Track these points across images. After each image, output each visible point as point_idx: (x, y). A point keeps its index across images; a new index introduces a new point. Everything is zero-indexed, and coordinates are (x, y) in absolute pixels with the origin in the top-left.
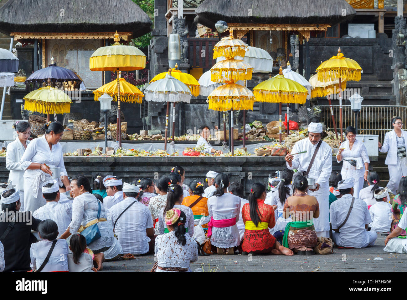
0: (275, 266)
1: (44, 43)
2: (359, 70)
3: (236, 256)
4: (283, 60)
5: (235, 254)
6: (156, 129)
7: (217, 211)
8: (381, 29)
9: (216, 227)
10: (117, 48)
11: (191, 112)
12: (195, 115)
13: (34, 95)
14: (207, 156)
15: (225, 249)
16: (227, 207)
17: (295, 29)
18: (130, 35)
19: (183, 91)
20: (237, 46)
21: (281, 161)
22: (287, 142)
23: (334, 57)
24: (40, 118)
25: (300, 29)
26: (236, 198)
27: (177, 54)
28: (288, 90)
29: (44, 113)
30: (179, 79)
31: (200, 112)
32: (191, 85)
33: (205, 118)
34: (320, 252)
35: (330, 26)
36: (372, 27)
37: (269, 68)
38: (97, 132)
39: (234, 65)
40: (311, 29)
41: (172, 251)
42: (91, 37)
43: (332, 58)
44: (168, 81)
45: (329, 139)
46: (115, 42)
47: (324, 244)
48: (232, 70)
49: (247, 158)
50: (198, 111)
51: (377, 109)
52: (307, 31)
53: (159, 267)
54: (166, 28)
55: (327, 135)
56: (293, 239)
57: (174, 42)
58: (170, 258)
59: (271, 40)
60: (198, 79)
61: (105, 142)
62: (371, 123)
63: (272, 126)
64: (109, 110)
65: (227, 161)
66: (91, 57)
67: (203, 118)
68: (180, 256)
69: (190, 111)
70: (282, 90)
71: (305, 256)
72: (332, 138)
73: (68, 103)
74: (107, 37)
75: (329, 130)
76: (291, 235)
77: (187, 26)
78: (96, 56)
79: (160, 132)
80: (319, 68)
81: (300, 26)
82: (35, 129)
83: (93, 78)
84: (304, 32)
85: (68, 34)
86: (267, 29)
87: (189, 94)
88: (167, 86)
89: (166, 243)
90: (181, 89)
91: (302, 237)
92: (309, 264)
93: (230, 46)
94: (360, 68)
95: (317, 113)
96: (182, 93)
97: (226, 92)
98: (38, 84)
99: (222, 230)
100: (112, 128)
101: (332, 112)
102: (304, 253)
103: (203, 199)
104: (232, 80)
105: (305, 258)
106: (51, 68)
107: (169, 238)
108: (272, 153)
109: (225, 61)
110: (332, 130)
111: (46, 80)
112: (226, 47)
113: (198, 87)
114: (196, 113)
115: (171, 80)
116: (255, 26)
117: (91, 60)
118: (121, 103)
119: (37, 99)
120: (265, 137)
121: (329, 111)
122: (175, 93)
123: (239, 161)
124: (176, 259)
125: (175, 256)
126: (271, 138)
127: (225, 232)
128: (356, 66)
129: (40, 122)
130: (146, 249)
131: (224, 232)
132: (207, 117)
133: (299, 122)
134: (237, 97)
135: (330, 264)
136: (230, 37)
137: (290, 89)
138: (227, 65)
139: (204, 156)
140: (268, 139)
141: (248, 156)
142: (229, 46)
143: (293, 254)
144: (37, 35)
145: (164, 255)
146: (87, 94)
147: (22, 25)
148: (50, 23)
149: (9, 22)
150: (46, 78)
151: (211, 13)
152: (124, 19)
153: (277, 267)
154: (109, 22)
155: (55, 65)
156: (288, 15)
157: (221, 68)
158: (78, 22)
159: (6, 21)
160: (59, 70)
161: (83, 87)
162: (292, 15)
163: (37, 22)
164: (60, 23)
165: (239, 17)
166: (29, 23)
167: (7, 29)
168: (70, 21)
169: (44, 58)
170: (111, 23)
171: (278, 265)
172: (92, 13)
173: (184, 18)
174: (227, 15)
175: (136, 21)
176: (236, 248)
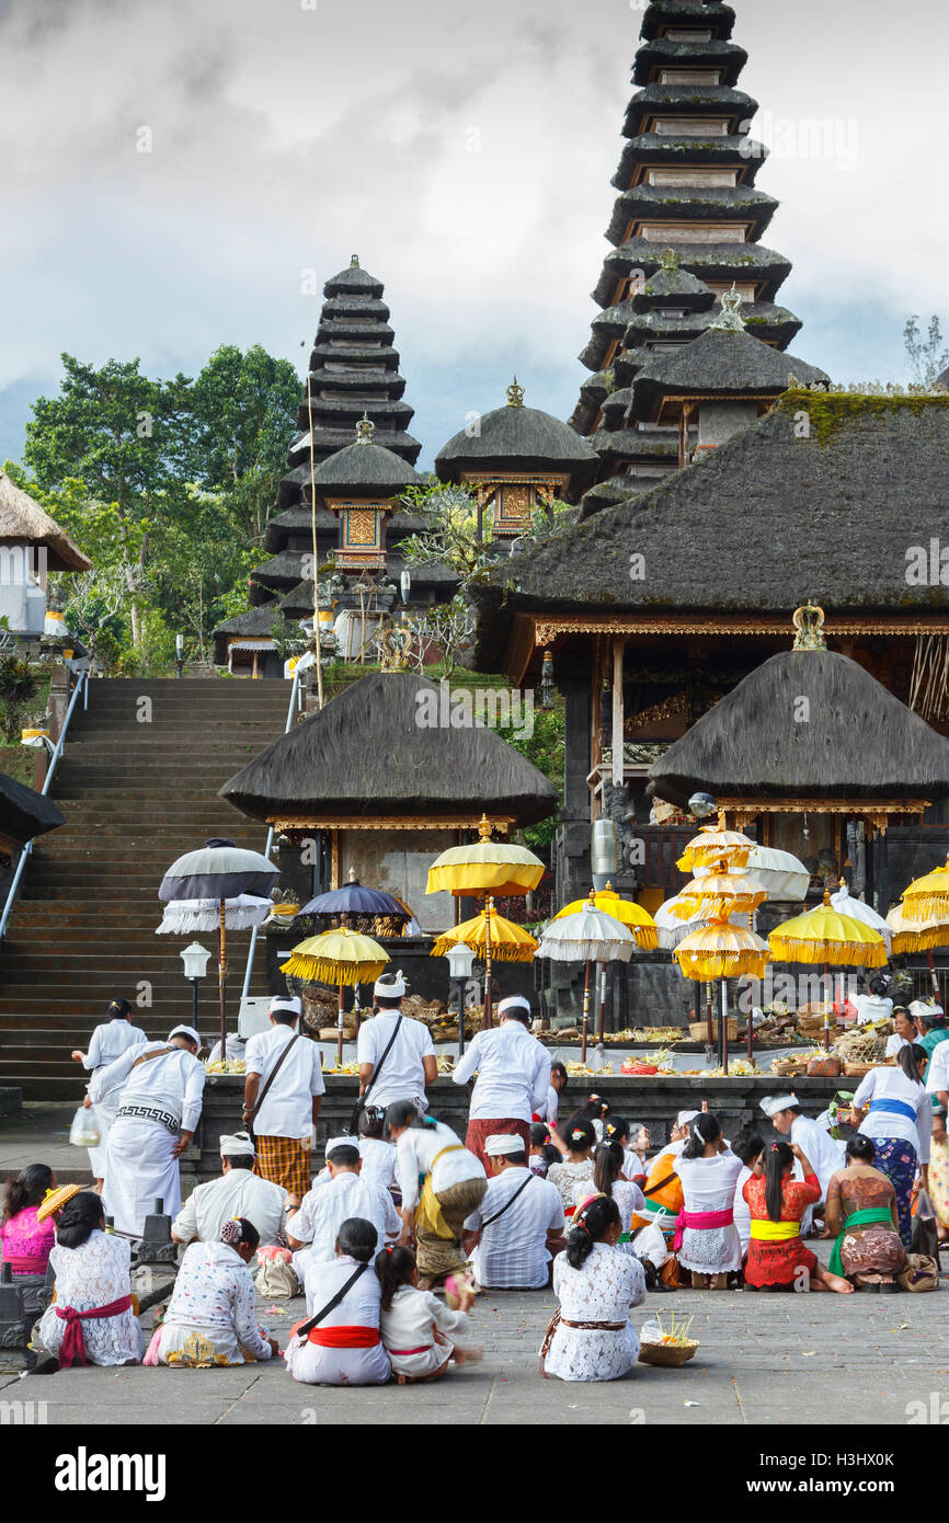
0: (814, 1315)
1: (335, 837)
4: (832, 874)
5: (731, 1288)
6: (568, 1015)
9: (691, 1227)
10: (485, 850)
11: (640, 981)
12: (649, 987)
13: (313, 946)
14: (671, 1076)
15: (710, 1278)
17: (857, 810)
18: (513, 821)
19: (619, 938)
20: (734, 846)
22: (842, 1048)
23: (939, 869)
24: (324, 993)
25: (866, 810)
27: (610, 861)
28: (843, 938)
29: (332, 982)
30: (613, 914)
31: (658, 979)
32: (638, 926)
33: (670, 994)
34: (911, 1286)
35: (930, 805)
37: (799, 890)
38: (443, 1024)
39: (728, 886)
40: (890, 809)
43: (935, 871)
44: (588, 919)
46: (481, 837)
47: (918, 1271)
48: (723, 895)
49: (756, 1081)
50: (655, 977)
52: (883, 814)
53: (564, 1321)
54: (590, 805)
56: (854, 1252)
57: (604, 836)
58: (587, 1300)
59: (806, 832)
60: (652, 913)
61: (458, 1045)
63: (809, 1013)
64: (467, 977)
66: (433, 867)
67: (665, 992)
68: (608, 1298)
69: (638, 977)
70: (829, 938)
73: (381, 962)
76: (849, 1244)
77: (632, 801)
78: (443, 866)
79: (575, 1021)
80: (907, 892)
81: (867, 805)
82: (314, 1016)
83: (435, 909)
84: (876, 815)
86: (797, 809)
88: (587, 927)
90: (614, 935)
91: (873, 1249)
92: (888, 1312)
93: (721, 846)
95: (905, 986)
96: (617, 942)
97: (712, 942)
98: (323, 923)
101: (936, 983)
102: (876, 1289)
104: (723, 916)
105: (879, 1300)
106: (348, 890)
108: (809, 1071)
109: (709, 877)
111: (337, 914)
112: (711, 847)
113: (654, 930)
114: (651, 983)
115: (594, 916)
116: (774, 804)
117: (432, 874)
118: (493, 962)
119: (317, 955)
120: (795, 1036)
122: (603, 943)
123: (739, 1086)
124: (600, 1301)
125: (597, 1298)
126: (807, 1039)
127: (710, 1240)
129: (324, 1001)
130: (542, 1278)
131: (708, 1238)
132: (672, 991)
134: (735, 953)
136: (719, 827)
137: (846, 936)
138: (713, 886)
139: (665, 1076)
140: (800, 1039)
141: (758, 1077)
142: (717, 846)
143: (852, 1290)
144: (322, 821)
145: (574, 1295)
146: (423, 944)
147: (291, 801)
148: (348, 796)
149: (264, 795)
150: (339, 910)
151: (681, 777)
152: (500, 790)
153: (817, 1319)
154: (472, 795)
155: (356, 884)
156: (842, 780)
157: (701, 891)
158: (405, 796)
159: (258, 793)
160: (366, 894)
161: (410, 930)
162: (851, 780)
163: (322, 795)
164: (368, 796)
165: (739, 784)
166: (305, 796)
167: (260, 808)
168: (389, 792)
169: (334, 868)
170: (473, 796)
171: (820, 1315)
172: (434, 776)
173: (626, 785)
174: (715, 781)
175: (526, 792)
176: (731, 1275)
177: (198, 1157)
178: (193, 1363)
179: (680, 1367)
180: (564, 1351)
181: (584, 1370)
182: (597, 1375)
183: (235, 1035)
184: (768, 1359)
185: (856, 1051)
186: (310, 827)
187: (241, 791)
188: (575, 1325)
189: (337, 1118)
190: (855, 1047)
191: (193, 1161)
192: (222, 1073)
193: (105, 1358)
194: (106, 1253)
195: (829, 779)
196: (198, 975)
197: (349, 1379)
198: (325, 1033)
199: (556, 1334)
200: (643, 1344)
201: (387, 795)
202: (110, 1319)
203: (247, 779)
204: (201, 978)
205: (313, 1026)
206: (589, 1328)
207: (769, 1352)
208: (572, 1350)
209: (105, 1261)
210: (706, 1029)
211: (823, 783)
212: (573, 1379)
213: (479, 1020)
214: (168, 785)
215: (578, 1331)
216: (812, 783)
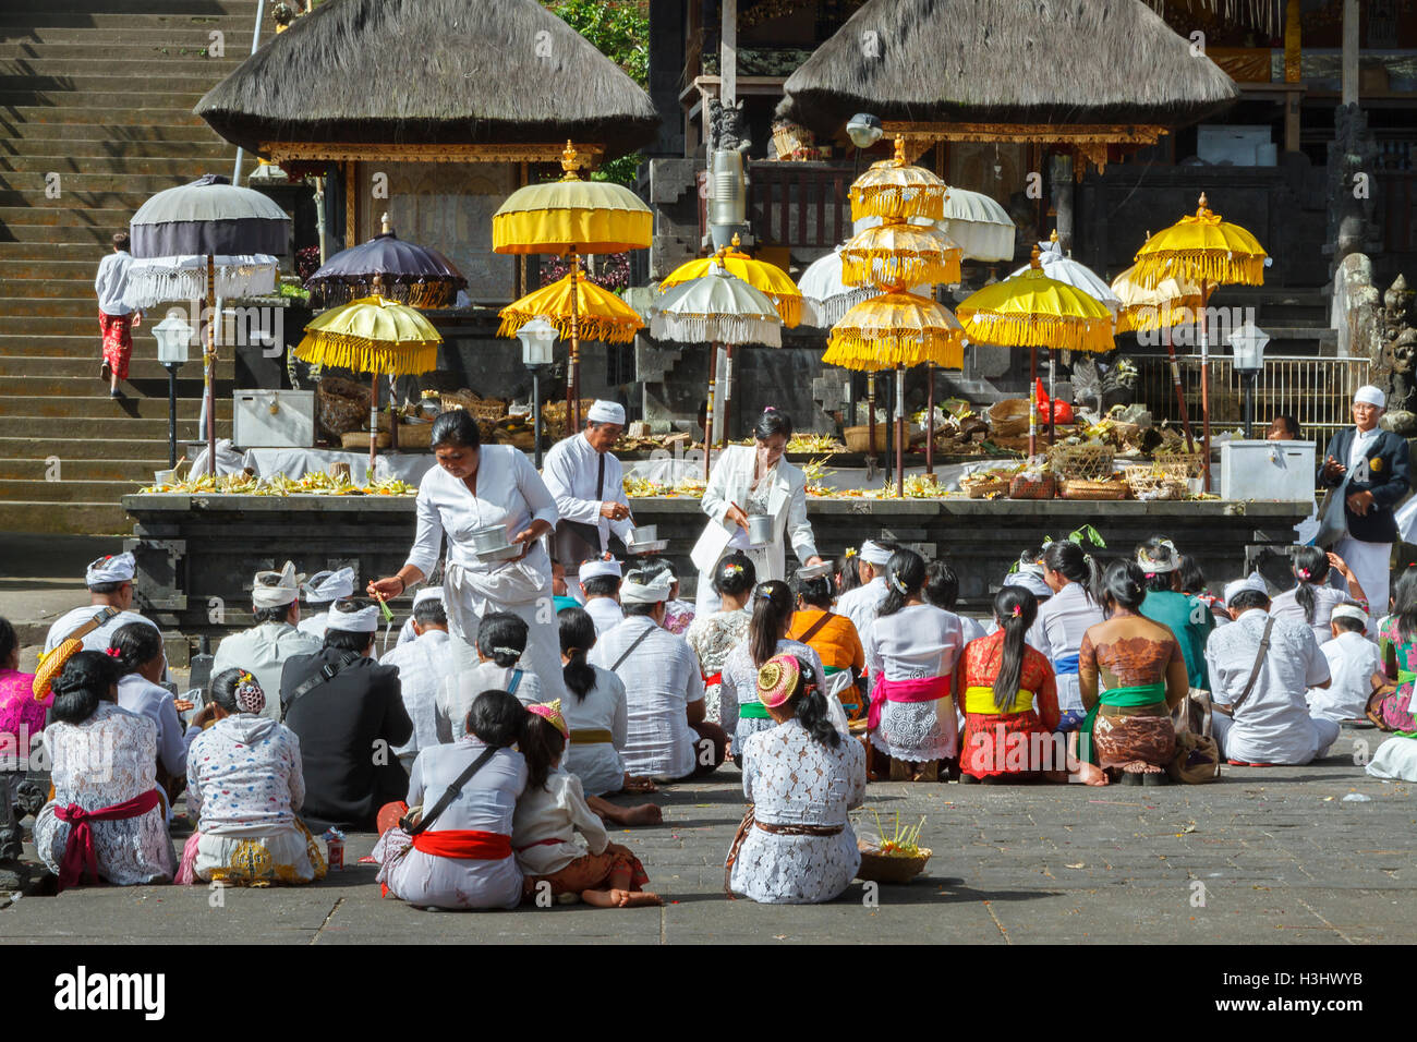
0: (1064, 815)
1: (351, 173)
2: (1258, 257)
3: (943, 785)
4: (1029, 227)
5: (943, 779)
6: (658, 418)
7: (897, 659)
8: (1293, 141)
9: (893, 700)
10: (568, 191)
11: (758, 372)
12: (769, 380)
13: (338, 322)
14: (825, 498)
15: (914, 765)
16: (926, 643)
17: (1066, 139)
18: (598, 151)
19: (759, 312)
20: (916, 186)
21: (1039, 512)
22: (1055, 461)
23: (1186, 220)
24: (345, 383)
25: (1079, 139)
26: (946, 617)
27: (734, 209)
28: (1057, 312)
29: (363, 368)
30: (746, 279)
31: (781, 370)
32: (779, 296)
33: (797, 389)
34: (1184, 775)
35: (1165, 132)
36: (1265, 133)
37: (1001, 246)
38: (511, 427)
39: (909, 242)
40: (1111, 139)
41: (794, 777)
42: (487, 158)
43: (1182, 221)
44: (717, 284)
45: (1168, 451)
46: (565, 173)
47: (1193, 753)
48: (900, 254)
49: (941, 505)
50: (777, 366)
51: (1287, 366)
52: (1101, 145)
53: (758, 823)
54: (682, 132)
55: (1161, 441)
56: (1110, 742)
57: (726, 174)
58: (787, 797)
59: (998, 169)
60: (796, 278)
61: (533, 455)
62: (1269, 406)
63: (1004, 414)
64: (546, 365)
65: (886, 512)
66: (499, 213)
67: (790, 387)
68: (816, 793)
69: (755, 367)
70: (1039, 311)
71: (1141, 788)
72: (1176, 448)
73: (430, 343)
74: (533, 159)
75: (1167, 425)
76: (1103, 731)
77: (748, 127)
78: (513, 213)
79: (669, 426)
80: (1143, 251)
81: (1079, 132)
82: (334, 417)
83: (488, 272)
84: (1092, 146)
85: (424, 147)
86: (986, 138)
87: (776, 320)
88: (715, 297)
89: (777, 755)
90: (752, 307)
91: (1135, 738)
92: (1162, 811)
93: (898, 187)
94: (1262, 252)
95: (1128, 377)
96: (757, 317)
97: (883, 318)
98: (344, 291)
99: (911, 709)
100: (551, 414)
101: (1177, 374)
102: (1138, 779)
103: (833, 619)
104: (899, 280)
105: (1145, 794)
106: (382, 243)
107: (785, 739)
108: (1012, 491)
109: (882, 228)
110: (1175, 428)
111: (368, 278)
112: (885, 187)
113: (798, 301)
114: (771, 374)
115: (725, 281)
116: (955, 131)
117: (498, 224)
118: (581, 343)
119: (343, 332)
120: (986, 445)
121: (1168, 372)
122: (737, 319)
123: (920, 512)
124: (806, 798)
125: (802, 794)
126: (1003, 449)
127: (920, 716)
128: (1251, 247)
129: (348, 396)
130: (688, 764)
131: (917, 714)
132: (801, 385)
133: (1075, 404)
134: (915, 332)
135: (1220, 812)
136: (897, 162)
137: (1063, 310)
138: (887, 240)
139: (817, 498)
140: (993, 450)
141: (942, 499)
142: (893, 186)
143: (1107, 781)
144: (336, 150)
145: (771, 791)
146: (475, 319)
147: (295, 122)
148: (373, 116)
149: (258, 113)
150: (369, 272)
151: (830, 92)
152: (582, 108)
153: (1070, 820)
154: (542, 116)
155: (392, 236)
156: (1048, 99)
157: (870, 248)
158: (452, 116)
159: (248, 110)
160: (406, 250)
161: (463, 300)
162: (1060, 98)
163: (337, 114)
164: (401, 116)
165: (909, 103)
166: (313, 115)
167: (249, 132)
168: (430, 111)
169: (350, 216)
170: (545, 116)
171: (1072, 815)
172: (493, 89)
173: (740, 106)
174: (875, 98)
175: (618, 112)
176: (943, 763)
177: (183, 606)
178: (245, 880)
179: (907, 884)
180: (758, 864)
181: (783, 888)
182: (801, 896)
183: (226, 442)
184: (1020, 873)
185: (1074, 464)
186: (320, 158)
187: (225, 107)
188: (772, 829)
189: (373, 554)
190: (1074, 460)
191: (176, 612)
192: (212, 493)
193: (125, 874)
194: (121, 733)
195: (1031, 97)
196: (177, 359)
197: (469, 901)
198: (349, 439)
199: (747, 840)
200: (863, 855)
201: (427, 115)
202: (130, 821)
203: (234, 91)
204: (181, 364)
205: (333, 430)
206: (791, 833)
207: (1018, 863)
208: (769, 862)
209: (120, 743)
210: (868, 436)
211: (1023, 102)
212: (768, 900)
213: (560, 423)
214: (93, 101)
215: (776, 838)
216: (1008, 103)
